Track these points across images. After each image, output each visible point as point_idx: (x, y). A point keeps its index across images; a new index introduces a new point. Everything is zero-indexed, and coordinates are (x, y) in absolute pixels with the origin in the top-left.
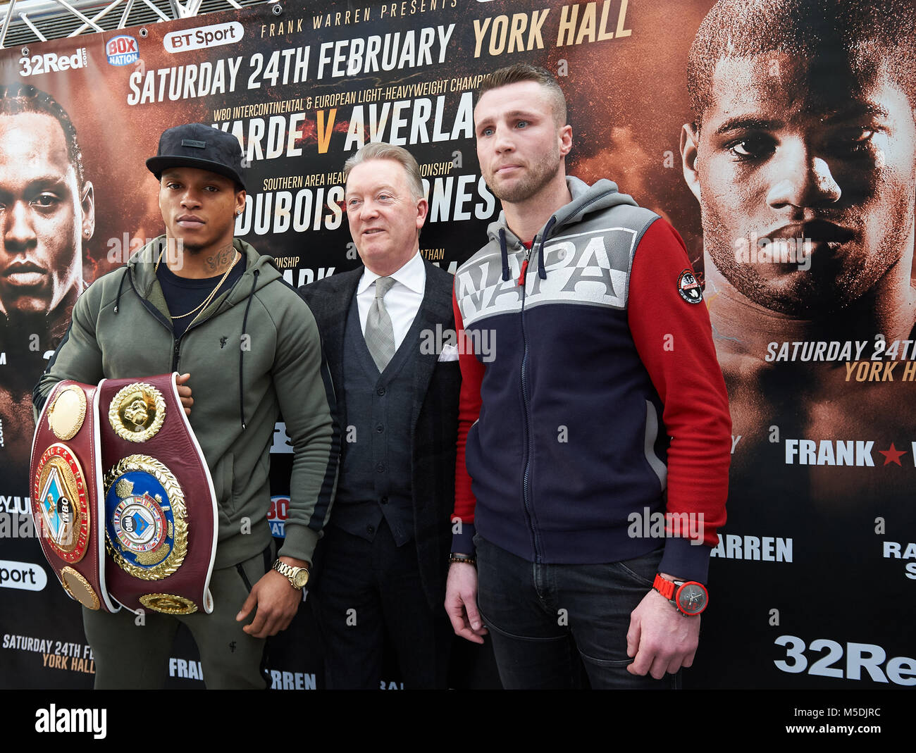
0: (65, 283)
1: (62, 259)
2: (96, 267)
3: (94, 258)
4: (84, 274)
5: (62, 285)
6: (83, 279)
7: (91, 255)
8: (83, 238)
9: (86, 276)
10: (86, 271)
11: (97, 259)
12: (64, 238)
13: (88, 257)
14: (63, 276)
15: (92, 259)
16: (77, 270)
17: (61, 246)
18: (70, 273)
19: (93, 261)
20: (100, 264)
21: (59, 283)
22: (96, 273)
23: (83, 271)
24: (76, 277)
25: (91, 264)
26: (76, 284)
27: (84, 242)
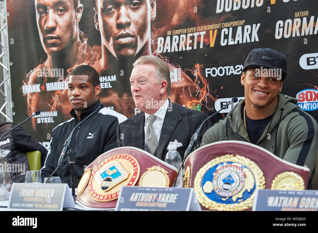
0: (143, 41)
1: (142, 30)
2: (157, 32)
3: (156, 28)
4: (151, 36)
5: (142, 42)
6: (151, 38)
7: (154, 27)
8: (151, 20)
9: (152, 37)
10: (152, 34)
11: (157, 28)
12: (143, 20)
13: (153, 28)
14: (142, 38)
15: (155, 29)
16: (148, 35)
17: (141, 24)
18: (145, 36)
19: (155, 30)
20: (159, 31)
21: (140, 41)
22: (156, 35)
23: (151, 34)
24: (148, 37)
25: (154, 31)
26: (148, 41)
27: (152, 22)
